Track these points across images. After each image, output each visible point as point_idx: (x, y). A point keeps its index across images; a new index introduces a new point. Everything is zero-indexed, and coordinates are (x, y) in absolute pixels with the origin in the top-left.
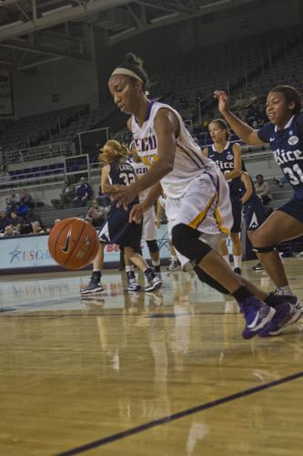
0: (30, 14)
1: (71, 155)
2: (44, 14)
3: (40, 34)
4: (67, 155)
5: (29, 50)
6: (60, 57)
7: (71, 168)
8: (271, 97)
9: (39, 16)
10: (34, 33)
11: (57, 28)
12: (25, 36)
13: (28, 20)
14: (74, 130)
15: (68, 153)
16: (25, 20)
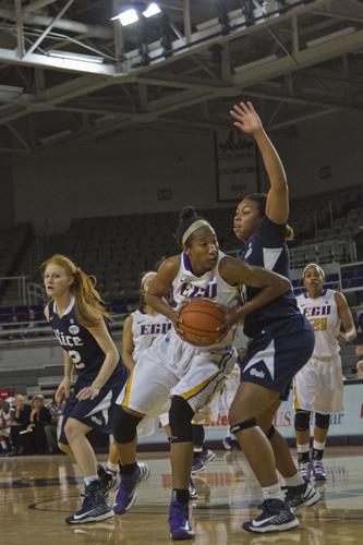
0: (289, 44)
1: (350, 261)
2: (309, 44)
3: (303, 74)
4: (342, 262)
5: (285, 99)
6: (334, 110)
7: (349, 281)
8: (242, 206)
9: (303, 47)
10: (294, 73)
11: (330, 64)
12: (280, 79)
13: (285, 55)
14: (355, 221)
15: (345, 259)
16: (280, 54)
